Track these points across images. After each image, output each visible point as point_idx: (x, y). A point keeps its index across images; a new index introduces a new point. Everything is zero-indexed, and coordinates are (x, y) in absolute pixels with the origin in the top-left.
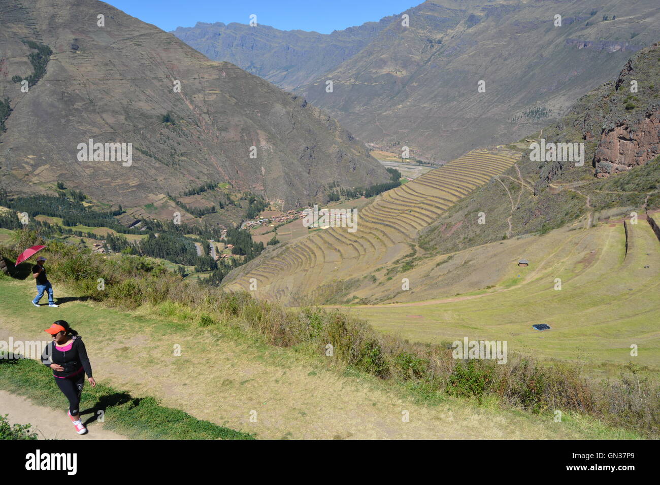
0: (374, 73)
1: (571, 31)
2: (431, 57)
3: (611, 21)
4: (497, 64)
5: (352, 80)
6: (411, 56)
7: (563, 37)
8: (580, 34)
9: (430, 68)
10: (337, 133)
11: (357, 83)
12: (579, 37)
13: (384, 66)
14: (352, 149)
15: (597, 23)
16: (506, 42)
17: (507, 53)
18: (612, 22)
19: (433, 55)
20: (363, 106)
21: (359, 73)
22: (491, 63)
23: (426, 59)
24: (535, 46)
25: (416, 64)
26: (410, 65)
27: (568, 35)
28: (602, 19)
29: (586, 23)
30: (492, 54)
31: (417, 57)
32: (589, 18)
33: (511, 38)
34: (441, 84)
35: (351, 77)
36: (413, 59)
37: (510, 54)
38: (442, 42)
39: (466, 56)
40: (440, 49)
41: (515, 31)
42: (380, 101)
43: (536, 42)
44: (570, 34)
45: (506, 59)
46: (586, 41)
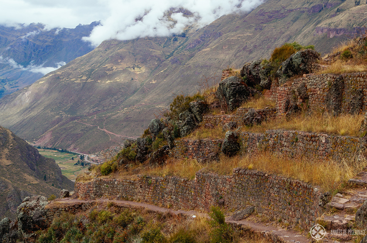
0: (109, 70)
1: (320, 19)
2: (174, 52)
3: (365, 5)
4: (242, 58)
5: (84, 78)
6: (151, 50)
7: (312, 25)
8: (330, 22)
9: (170, 63)
10: (6, 151)
11: (89, 80)
12: (330, 24)
13: (121, 62)
14: (26, 175)
15: (348, 8)
16: (250, 33)
17: (252, 45)
18: (365, 7)
19: (176, 49)
20: (94, 108)
21: (92, 70)
22: (235, 56)
23: (169, 54)
24: (282, 37)
25: (157, 59)
26: (149, 61)
27: (317, 24)
28: (354, 4)
29: (336, 9)
30: (237, 47)
31: (159, 51)
32: (340, 4)
33: (256, 29)
34: (180, 81)
35: (83, 74)
36: (153, 54)
37: (255, 47)
38: (187, 36)
39: (209, 49)
40: (183, 43)
41: (261, 21)
42: (113, 101)
43: (283, 33)
44: (319, 22)
45: (251, 52)
46: (338, 28)
